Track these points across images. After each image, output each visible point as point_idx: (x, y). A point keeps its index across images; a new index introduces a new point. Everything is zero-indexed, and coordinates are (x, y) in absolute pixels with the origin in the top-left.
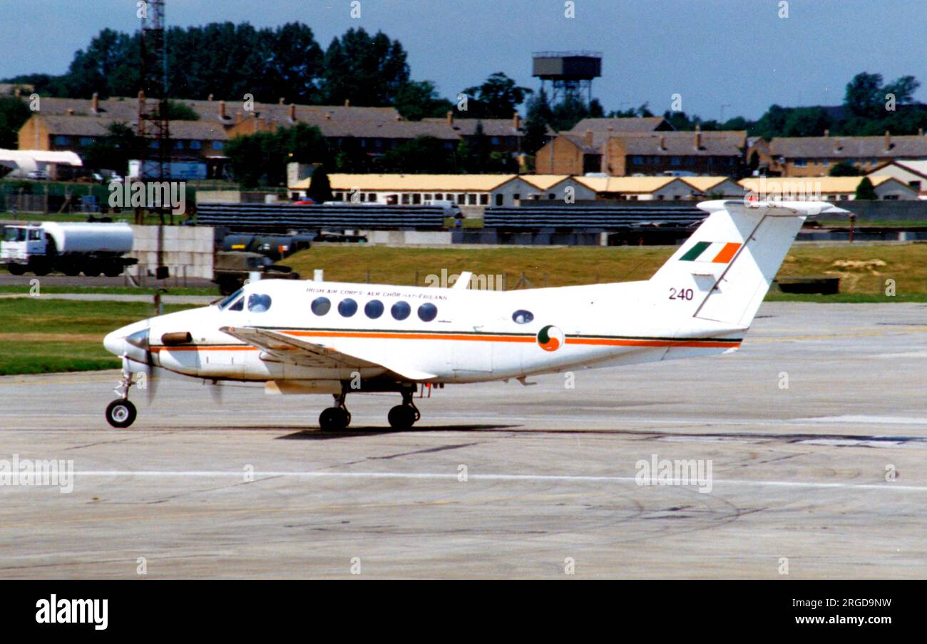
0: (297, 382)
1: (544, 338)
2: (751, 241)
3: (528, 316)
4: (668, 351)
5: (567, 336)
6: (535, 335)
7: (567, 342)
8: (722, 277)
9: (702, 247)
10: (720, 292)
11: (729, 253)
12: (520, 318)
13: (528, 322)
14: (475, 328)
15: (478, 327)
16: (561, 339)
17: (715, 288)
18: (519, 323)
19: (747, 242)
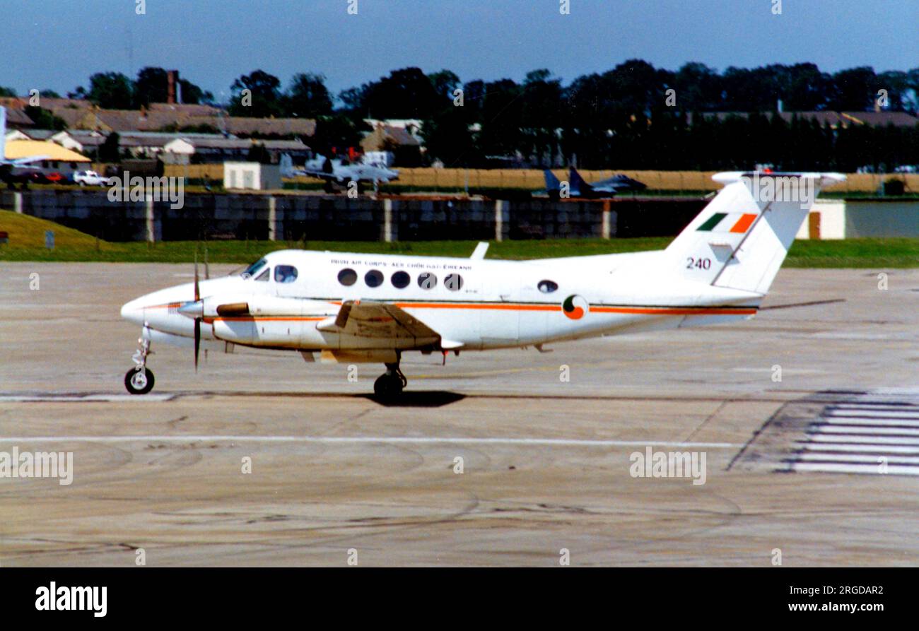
0: (354, 352)
1: (569, 306)
2: (767, 212)
3: (552, 286)
4: (684, 319)
5: (591, 304)
6: (560, 304)
7: (592, 310)
8: (738, 248)
9: (718, 218)
10: (738, 262)
11: (745, 224)
12: (544, 287)
13: (552, 291)
14: (501, 297)
15: (505, 296)
16: (585, 308)
17: (733, 257)
18: (543, 292)
19: (763, 212)
